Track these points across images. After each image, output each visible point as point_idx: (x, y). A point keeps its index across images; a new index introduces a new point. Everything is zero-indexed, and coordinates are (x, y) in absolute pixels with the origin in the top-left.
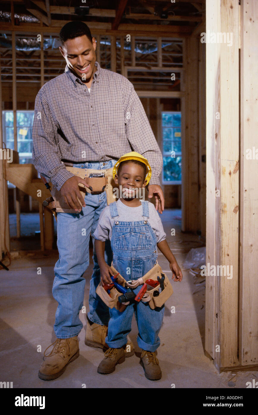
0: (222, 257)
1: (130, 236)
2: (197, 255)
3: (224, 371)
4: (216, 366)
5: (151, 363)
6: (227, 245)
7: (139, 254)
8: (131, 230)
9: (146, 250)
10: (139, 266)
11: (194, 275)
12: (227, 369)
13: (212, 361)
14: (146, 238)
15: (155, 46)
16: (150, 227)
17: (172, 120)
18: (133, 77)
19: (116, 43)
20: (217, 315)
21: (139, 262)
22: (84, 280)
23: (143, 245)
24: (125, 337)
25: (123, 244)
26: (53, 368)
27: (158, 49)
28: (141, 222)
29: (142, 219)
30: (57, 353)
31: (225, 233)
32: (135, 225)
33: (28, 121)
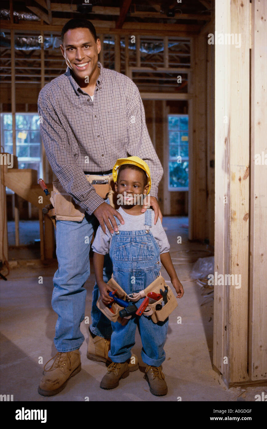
0: (231, 267)
1: (131, 246)
2: (204, 265)
3: (233, 386)
4: (225, 381)
5: (157, 379)
6: (237, 254)
7: (140, 265)
8: (132, 239)
9: (148, 261)
10: (140, 277)
11: (202, 286)
12: (236, 384)
13: (221, 375)
14: (148, 248)
15: (161, 45)
16: (153, 236)
17: (179, 123)
18: (137, 78)
19: (120, 43)
20: (226, 327)
21: (140, 274)
22: (85, 291)
23: (145, 256)
24: (129, 351)
25: (124, 254)
26: (53, 384)
27: (165, 49)
28: (143, 231)
29: (143, 228)
30: (57, 367)
31: (234, 242)
32: (136, 234)
33: (27, 124)
